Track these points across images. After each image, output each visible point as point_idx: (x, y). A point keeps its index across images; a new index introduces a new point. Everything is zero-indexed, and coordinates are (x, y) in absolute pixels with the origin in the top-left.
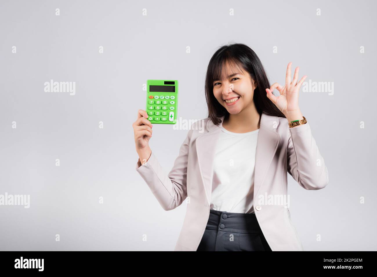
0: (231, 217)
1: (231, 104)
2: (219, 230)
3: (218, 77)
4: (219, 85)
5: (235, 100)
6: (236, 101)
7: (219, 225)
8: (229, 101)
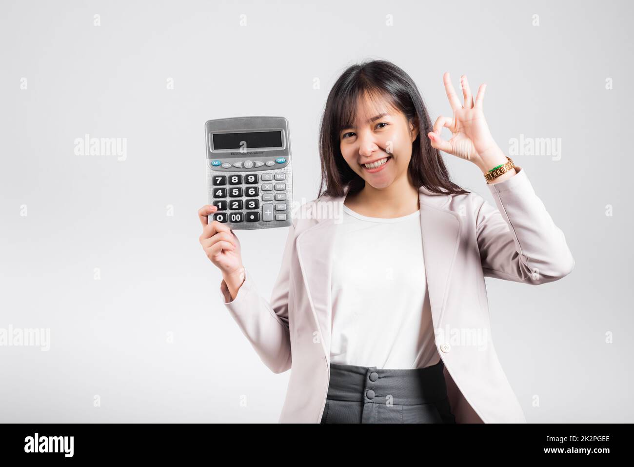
0: (385, 377)
1: (376, 170)
2: (365, 401)
3: (350, 122)
4: (353, 138)
5: (383, 163)
6: (384, 165)
7: (365, 393)
8: (372, 165)
